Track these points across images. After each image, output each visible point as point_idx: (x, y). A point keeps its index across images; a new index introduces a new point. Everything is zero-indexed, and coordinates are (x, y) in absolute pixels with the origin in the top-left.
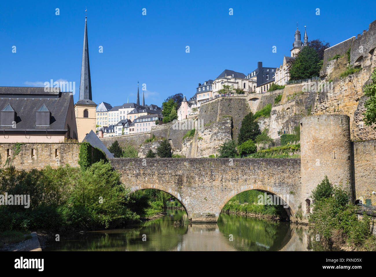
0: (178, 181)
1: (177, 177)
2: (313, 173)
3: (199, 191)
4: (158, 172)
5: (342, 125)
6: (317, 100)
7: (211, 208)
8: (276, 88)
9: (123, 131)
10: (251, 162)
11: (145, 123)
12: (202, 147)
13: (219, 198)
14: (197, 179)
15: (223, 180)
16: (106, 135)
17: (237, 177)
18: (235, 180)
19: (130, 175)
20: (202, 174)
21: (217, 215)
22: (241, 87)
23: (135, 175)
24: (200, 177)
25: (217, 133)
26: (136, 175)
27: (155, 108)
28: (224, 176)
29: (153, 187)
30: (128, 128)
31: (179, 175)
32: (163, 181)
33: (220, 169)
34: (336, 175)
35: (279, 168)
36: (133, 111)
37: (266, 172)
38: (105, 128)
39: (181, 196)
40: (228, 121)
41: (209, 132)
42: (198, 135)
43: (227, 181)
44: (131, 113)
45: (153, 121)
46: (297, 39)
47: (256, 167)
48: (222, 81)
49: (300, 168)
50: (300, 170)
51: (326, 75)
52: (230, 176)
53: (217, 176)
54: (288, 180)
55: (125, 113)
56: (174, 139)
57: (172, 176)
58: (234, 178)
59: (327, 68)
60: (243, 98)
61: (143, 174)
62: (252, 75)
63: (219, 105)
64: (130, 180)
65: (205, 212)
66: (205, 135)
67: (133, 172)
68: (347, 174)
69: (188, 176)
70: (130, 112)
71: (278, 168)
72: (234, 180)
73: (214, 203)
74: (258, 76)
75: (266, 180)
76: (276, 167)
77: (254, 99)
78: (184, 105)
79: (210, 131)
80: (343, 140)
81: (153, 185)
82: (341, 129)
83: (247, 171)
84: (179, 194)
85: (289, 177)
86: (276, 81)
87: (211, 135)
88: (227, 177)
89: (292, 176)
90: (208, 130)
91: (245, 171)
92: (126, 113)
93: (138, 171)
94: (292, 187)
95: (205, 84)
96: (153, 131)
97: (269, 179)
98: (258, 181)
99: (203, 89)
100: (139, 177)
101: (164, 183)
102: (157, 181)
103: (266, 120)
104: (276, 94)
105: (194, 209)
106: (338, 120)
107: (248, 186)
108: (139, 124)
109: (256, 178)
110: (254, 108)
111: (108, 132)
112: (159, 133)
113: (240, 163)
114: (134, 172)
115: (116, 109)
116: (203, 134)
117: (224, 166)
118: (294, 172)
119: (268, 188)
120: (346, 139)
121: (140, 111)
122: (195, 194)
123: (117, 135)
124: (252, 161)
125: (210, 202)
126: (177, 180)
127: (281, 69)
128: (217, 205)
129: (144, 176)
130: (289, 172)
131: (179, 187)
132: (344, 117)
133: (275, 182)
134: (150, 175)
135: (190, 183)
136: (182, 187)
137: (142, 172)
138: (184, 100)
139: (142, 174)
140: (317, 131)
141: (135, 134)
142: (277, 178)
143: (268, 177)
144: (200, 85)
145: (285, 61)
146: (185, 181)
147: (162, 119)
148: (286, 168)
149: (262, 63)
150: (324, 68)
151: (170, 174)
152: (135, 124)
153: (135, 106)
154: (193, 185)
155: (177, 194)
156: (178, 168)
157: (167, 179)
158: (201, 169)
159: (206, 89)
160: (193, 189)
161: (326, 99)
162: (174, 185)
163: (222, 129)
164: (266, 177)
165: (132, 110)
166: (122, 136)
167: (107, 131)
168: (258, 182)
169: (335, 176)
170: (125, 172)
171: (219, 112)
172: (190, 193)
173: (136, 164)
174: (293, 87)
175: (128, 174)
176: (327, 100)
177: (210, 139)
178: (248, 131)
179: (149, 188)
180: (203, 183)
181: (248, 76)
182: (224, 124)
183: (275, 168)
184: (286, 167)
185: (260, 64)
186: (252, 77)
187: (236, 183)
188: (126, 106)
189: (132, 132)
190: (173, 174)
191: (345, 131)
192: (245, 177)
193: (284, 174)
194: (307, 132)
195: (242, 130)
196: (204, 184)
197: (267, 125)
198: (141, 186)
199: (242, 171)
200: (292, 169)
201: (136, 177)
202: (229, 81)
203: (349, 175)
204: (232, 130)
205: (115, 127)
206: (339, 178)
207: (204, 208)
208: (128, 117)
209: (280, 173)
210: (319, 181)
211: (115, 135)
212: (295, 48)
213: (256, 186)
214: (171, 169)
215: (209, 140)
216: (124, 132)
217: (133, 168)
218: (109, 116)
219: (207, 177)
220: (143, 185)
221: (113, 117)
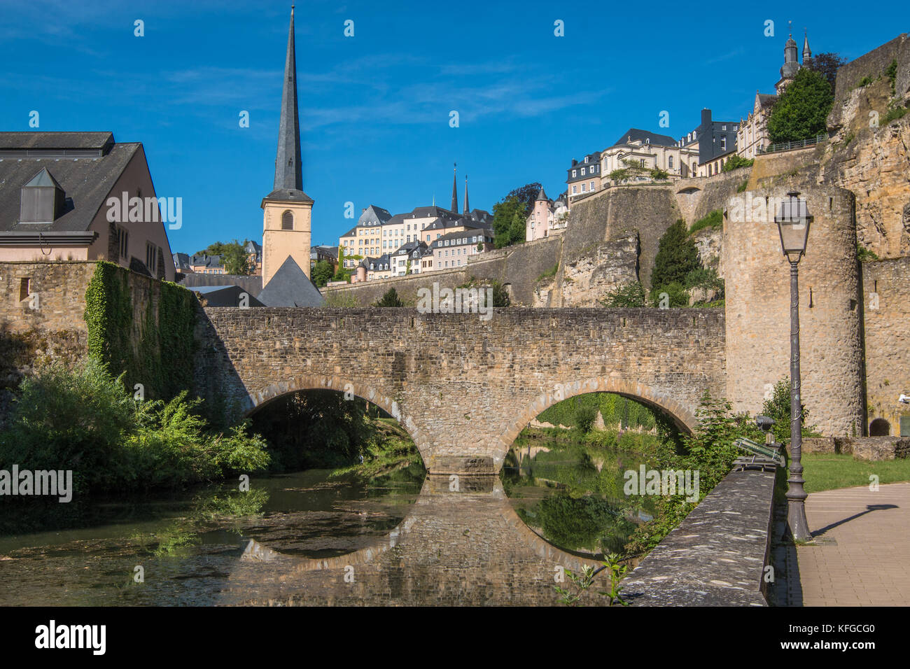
0: (394, 368)
1: (392, 359)
2: (754, 346)
3: (449, 396)
4: (341, 345)
5: (832, 214)
6: (821, 183)
7: (482, 442)
8: (739, 164)
9: (408, 267)
10: (592, 319)
11: (456, 249)
12: (573, 299)
13: (505, 414)
14: (445, 364)
15: (517, 367)
16: (375, 276)
17: (553, 358)
18: (549, 365)
19: (266, 352)
20: (458, 349)
21: (498, 459)
22: (662, 165)
23: (279, 352)
24: (453, 358)
25: (606, 268)
26: (282, 354)
27: (483, 218)
28: (519, 356)
29: (326, 385)
30: (420, 261)
31: (397, 354)
32: (353, 369)
33: (507, 338)
34: (814, 351)
35: (669, 335)
36: (434, 222)
37: (633, 345)
38: (370, 260)
39: (400, 407)
40: (630, 240)
41: (588, 265)
42: (565, 272)
43: (528, 371)
44: (430, 228)
45: (473, 244)
46: (790, 59)
47: (606, 332)
48: (619, 153)
49: (724, 333)
50: (724, 340)
51: (842, 126)
52: (533, 356)
53: (500, 355)
54: (692, 367)
55: (416, 228)
56: (516, 283)
57: (378, 355)
58: (544, 363)
59: (844, 107)
60: (663, 187)
61: (300, 349)
62: (689, 140)
63: (610, 204)
64: (265, 366)
65: (466, 451)
66: (579, 271)
67: (275, 343)
68: (846, 348)
69: (420, 355)
70: (428, 225)
71: (666, 335)
72: (545, 366)
73: (491, 429)
74: (701, 140)
75: (633, 366)
76: (659, 331)
77: (690, 190)
78: (540, 207)
79: (590, 264)
80: (835, 255)
81: (327, 379)
82: (827, 226)
83: (581, 341)
84: (394, 404)
85: (695, 359)
86: (739, 151)
87: (592, 271)
88: (526, 357)
89: (703, 355)
90: (586, 261)
91: (575, 343)
92: (420, 228)
93: (286, 342)
94: (702, 385)
95: (586, 160)
96: (470, 265)
97: (640, 365)
98: (609, 370)
99: (582, 172)
100: (289, 357)
101: (357, 375)
102: (338, 369)
103: (715, 237)
104: (737, 177)
105: (435, 444)
106: (821, 199)
107: (582, 383)
108: (443, 250)
109: (604, 362)
110: (689, 209)
111: (376, 269)
112: (483, 271)
113: (561, 321)
114: (278, 346)
115: (399, 219)
116: (575, 270)
117: (518, 329)
118: (708, 345)
119: (638, 387)
120: (843, 252)
121: (448, 223)
122: (439, 404)
123: (397, 274)
124: (595, 316)
125: (479, 425)
126: (390, 365)
127: (749, 123)
128: (498, 434)
129: (303, 355)
130: (696, 345)
131: (397, 385)
132: (837, 193)
133: (657, 371)
134: (320, 352)
135: (426, 374)
136: (405, 384)
137: (297, 345)
138: (541, 196)
139: (297, 350)
140: (764, 232)
141: (434, 273)
142: (662, 362)
143: (640, 359)
144: (575, 163)
145: (758, 105)
146: (413, 370)
147: (492, 239)
148: (687, 335)
149: (710, 111)
150: (836, 109)
151: (372, 350)
152: (434, 250)
153: (439, 212)
154: (434, 379)
155: (391, 403)
156: (394, 333)
157: (365, 365)
158: (457, 337)
159: (587, 171)
160: (433, 390)
161: (840, 181)
162: (382, 380)
163: (617, 258)
164: (631, 357)
165: (432, 222)
166: (405, 277)
167: (375, 267)
168: (611, 371)
169: (812, 355)
170: (253, 343)
171: (610, 220)
172: (427, 402)
173: (282, 324)
174: (773, 160)
175: (261, 350)
176: (843, 182)
177: (590, 281)
178: (673, 262)
179: (316, 386)
180: (460, 375)
181: (681, 141)
182: (619, 246)
183: (657, 335)
184: (688, 330)
185: (706, 114)
186: (690, 143)
187: (549, 375)
188: (420, 213)
189: (428, 269)
190: (381, 350)
191: (839, 229)
192: (575, 358)
193: (681, 349)
194: (738, 235)
195: (658, 260)
196: (463, 376)
197: (716, 248)
198: (295, 381)
199: (568, 343)
200: (703, 337)
201: (283, 357)
202: (635, 151)
203: (850, 353)
204: (638, 260)
205: (392, 258)
206: (823, 358)
207: (462, 440)
208: (422, 237)
209: (672, 346)
210: (769, 368)
211: (393, 275)
212: (784, 79)
213: (606, 381)
214: (375, 337)
215: (587, 282)
216: (411, 269)
217: (274, 333)
218: (385, 235)
219: (471, 358)
220: (300, 379)
221: (393, 238)
